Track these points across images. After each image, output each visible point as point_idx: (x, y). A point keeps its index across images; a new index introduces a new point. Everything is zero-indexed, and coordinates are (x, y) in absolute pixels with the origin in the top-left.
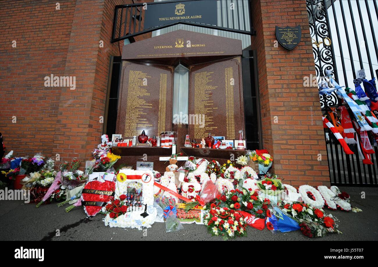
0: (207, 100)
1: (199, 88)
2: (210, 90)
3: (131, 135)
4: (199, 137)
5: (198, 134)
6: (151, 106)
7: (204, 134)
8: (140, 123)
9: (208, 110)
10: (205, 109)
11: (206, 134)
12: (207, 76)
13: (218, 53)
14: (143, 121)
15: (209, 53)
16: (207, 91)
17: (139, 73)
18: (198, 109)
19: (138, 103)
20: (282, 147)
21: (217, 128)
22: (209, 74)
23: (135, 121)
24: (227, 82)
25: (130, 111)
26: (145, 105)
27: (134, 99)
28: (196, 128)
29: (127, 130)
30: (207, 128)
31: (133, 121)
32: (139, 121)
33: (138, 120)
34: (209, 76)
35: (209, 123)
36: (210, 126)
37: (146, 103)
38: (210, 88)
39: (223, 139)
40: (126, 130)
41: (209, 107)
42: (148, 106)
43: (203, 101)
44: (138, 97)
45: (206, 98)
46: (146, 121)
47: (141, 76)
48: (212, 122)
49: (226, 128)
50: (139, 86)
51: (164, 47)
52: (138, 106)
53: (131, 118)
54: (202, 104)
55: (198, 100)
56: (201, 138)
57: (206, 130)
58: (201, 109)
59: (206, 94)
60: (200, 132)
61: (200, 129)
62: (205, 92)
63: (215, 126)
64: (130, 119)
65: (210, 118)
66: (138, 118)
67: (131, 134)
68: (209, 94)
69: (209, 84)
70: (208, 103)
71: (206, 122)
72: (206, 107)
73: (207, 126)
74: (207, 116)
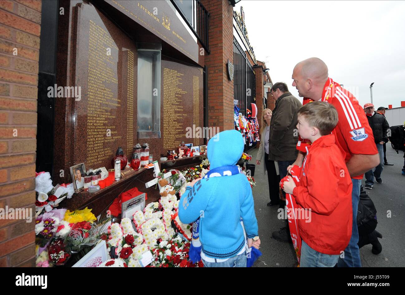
0: (177, 105)
1: (169, 88)
2: (180, 94)
4: (169, 147)
5: (167, 143)
7: (174, 142)
9: (178, 116)
10: (175, 115)
11: (176, 143)
12: (177, 77)
16: (178, 94)
18: (167, 114)
19: (104, 95)
22: (179, 74)
23: (101, 132)
24: (195, 90)
27: (99, 86)
28: (165, 136)
29: (91, 152)
30: (177, 136)
31: (98, 132)
33: (105, 128)
34: (179, 77)
35: (179, 130)
36: (179, 133)
38: (180, 92)
40: (89, 151)
41: (179, 112)
42: (117, 102)
43: (173, 104)
44: (103, 83)
45: (177, 102)
46: (114, 130)
48: (182, 129)
51: (150, 14)
52: (104, 101)
53: (95, 126)
54: (172, 108)
55: (168, 103)
56: (171, 147)
57: (176, 138)
58: (171, 113)
59: (176, 97)
60: (170, 141)
61: (170, 138)
62: (175, 94)
63: (184, 134)
65: (180, 125)
68: (180, 98)
69: (179, 86)
70: (178, 108)
71: (176, 129)
72: (176, 112)
73: (177, 134)
74: (177, 122)
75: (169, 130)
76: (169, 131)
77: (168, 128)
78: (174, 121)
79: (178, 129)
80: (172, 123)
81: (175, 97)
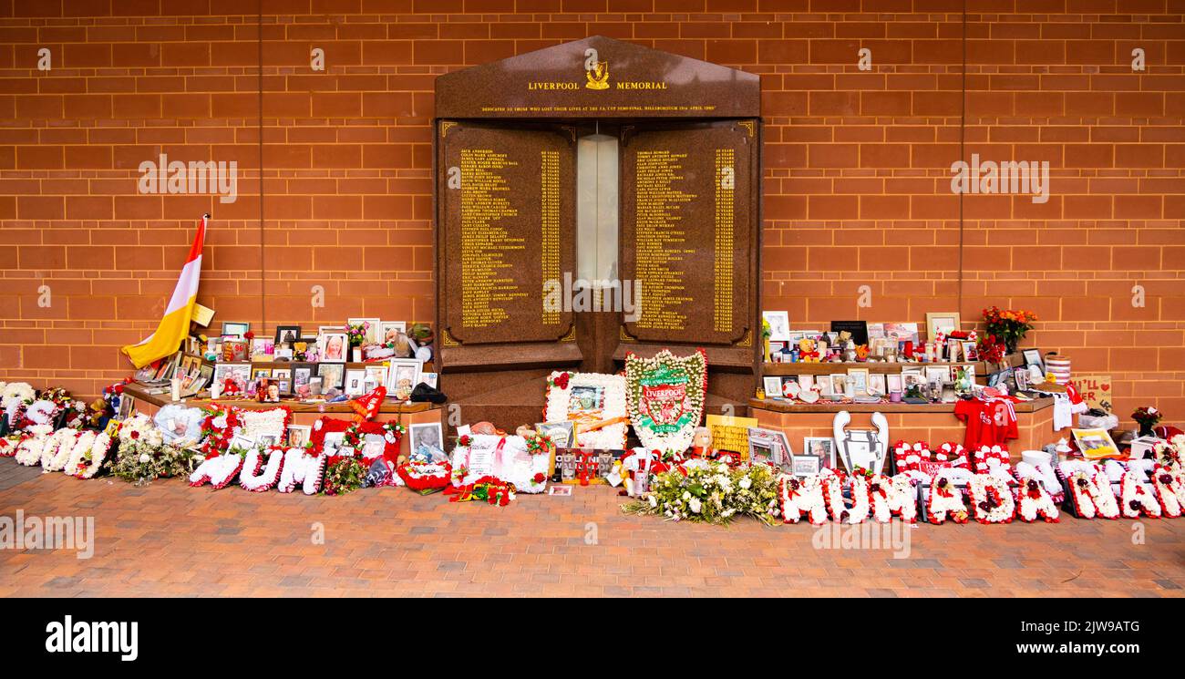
0: (670, 229)
1: (648, 194)
2: (678, 204)
3: (477, 322)
4: (648, 321)
5: (645, 313)
6: (522, 244)
7: (661, 314)
9: (672, 255)
10: (664, 252)
11: (665, 315)
12: (670, 164)
13: (698, 111)
14: (504, 284)
15: (676, 108)
16: (670, 204)
17: (486, 155)
18: (645, 251)
19: (489, 238)
21: (691, 299)
22: (674, 157)
23: (486, 287)
25: (470, 261)
26: (507, 244)
27: (479, 228)
29: (468, 311)
30: (669, 301)
31: (480, 287)
32: (496, 284)
33: (492, 282)
34: (676, 164)
35: (673, 288)
36: (674, 294)
37: (509, 236)
38: (676, 198)
40: (465, 310)
41: (673, 246)
42: (516, 244)
43: (658, 229)
44: (487, 222)
45: (668, 222)
46: (510, 285)
47: (491, 164)
48: (681, 284)
49: (713, 301)
50: (489, 192)
51: (555, 86)
52: (490, 246)
54: (656, 238)
55: (646, 227)
56: (653, 323)
57: (665, 305)
58: (653, 250)
59: (666, 211)
60: (650, 309)
61: (651, 303)
62: (665, 205)
63: (687, 296)
64: (473, 281)
65: (675, 276)
66: (490, 277)
67: (479, 320)
68: (674, 213)
69: (674, 186)
70: (672, 237)
71: (666, 283)
72: (665, 245)
73: (668, 295)
74: (668, 269)
75: (647, 286)
76: (648, 288)
77: (647, 281)
78: (661, 266)
79: (672, 284)
80: (657, 271)
81: (664, 212)
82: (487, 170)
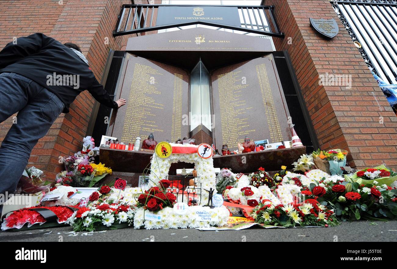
0: (237, 101)
1: (224, 89)
2: (240, 90)
3: (131, 140)
4: (230, 146)
5: (228, 142)
6: (162, 106)
8: (146, 127)
9: (240, 112)
10: (235, 112)
11: (240, 141)
12: (233, 76)
13: (246, 50)
14: (150, 124)
15: (235, 49)
16: (236, 91)
17: (148, 68)
18: (225, 113)
19: (144, 100)
20: (356, 137)
21: (255, 130)
22: (235, 73)
23: (139, 123)
24: (261, 78)
25: (132, 109)
26: (154, 105)
27: (140, 95)
28: (225, 135)
29: (126, 133)
30: (241, 133)
31: (135, 122)
32: (145, 123)
33: (143, 121)
34: (236, 76)
35: (243, 127)
36: (244, 130)
37: (155, 102)
38: (238, 88)
39: (267, 143)
40: (124, 132)
41: (240, 108)
42: (159, 106)
43: (231, 103)
44: (144, 93)
45: (236, 98)
46: (153, 124)
47: (150, 72)
48: (248, 124)
49: (268, 129)
50: (146, 81)
51: (181, 41)
52: (144, 104)
53: (133, 118)
54: (230, 106)
55: (224, 103)
56: (233, 146)
57: (239, 136)
58: (229, 111)
59: (234, 94)
60: (231, 140)
61: (231, 136)
62: (233, 92)
63: (251, 129)
64: (131, 119)
65: (243, 121)
66: (143, 118)
68: (238, 94)
69: (236, 84)
70: (239, 104)
71: (239, 125)
72: (236, 108)
73: (240, 131)
74: (238, 119)
75: (228, 128)
76: (228, 130)
77: (228, 126)
78: (235, 118)
79: (242, 125)
80: (233, 120)
82: (147, 73)
